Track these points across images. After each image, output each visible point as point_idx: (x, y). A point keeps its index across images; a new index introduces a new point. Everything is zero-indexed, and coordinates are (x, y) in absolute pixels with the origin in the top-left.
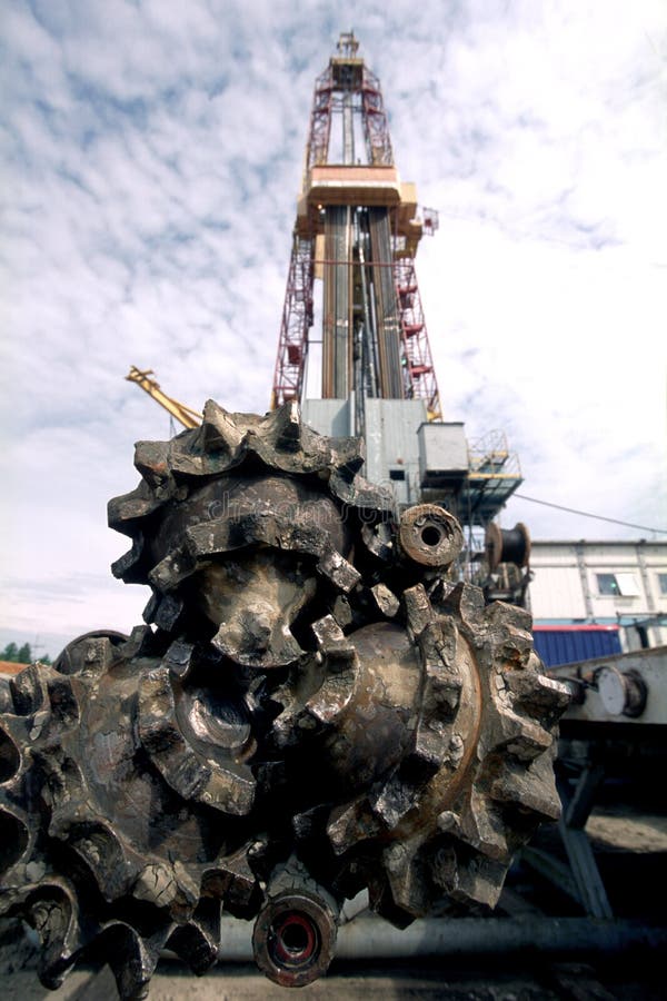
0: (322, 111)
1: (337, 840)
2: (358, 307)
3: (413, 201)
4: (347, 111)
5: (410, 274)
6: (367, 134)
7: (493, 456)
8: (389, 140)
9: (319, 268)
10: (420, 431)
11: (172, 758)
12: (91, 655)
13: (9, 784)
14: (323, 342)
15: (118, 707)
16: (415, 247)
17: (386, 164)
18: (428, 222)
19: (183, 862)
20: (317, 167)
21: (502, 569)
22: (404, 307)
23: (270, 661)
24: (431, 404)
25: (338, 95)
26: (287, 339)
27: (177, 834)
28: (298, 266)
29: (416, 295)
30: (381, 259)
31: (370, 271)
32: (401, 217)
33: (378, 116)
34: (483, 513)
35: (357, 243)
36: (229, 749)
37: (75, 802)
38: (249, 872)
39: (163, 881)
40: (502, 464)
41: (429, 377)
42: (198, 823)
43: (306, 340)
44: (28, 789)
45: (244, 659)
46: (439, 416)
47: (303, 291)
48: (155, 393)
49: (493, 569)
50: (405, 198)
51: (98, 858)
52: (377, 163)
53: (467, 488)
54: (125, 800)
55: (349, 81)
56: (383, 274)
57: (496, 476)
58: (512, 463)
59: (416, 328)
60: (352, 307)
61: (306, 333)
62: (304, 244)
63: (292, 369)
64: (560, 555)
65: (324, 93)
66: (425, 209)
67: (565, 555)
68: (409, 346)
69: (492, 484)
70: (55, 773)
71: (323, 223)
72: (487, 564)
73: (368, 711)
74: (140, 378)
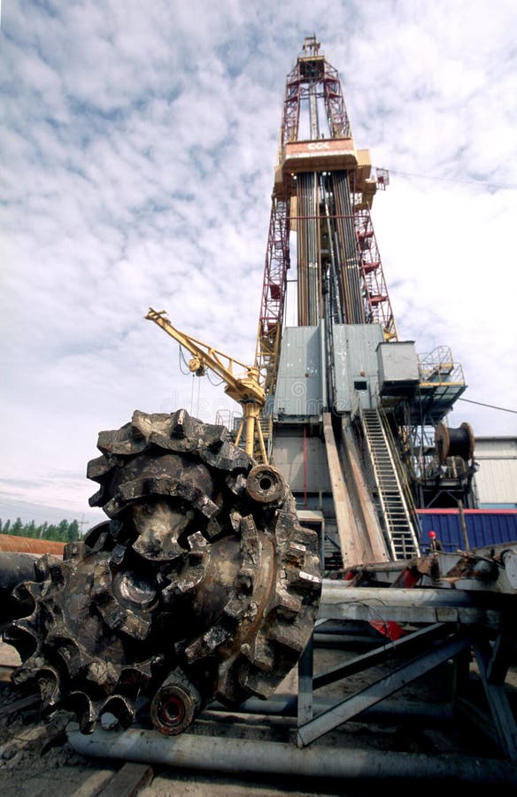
0: (292, 100)
1: (189, 656)
2: (326, 251)
3: (368, 164)
4: (312, 98)
5: (367, 222)
6: (329, 113)
7: (440, 368)
8: (346, 117)
9: (294, 223)
10: (378, 349)
11: (108, 608)
12: (75, 551)
13: (29, 618)
14: (298, 281)
15: (85, 580)
16: (371, 200)
17: (344, 136)
18: (381, 180)
19: (112, 663)
20: (289, 144)
21: (451, 462)
22: (363, 249)
23: (162, 557)
24: (388, 326)
25: (305, 86)
26: (269, 280)
27: (110, 647)
28: (277, 222)
29: (373, 239)
30: (342, 212)
31: (334, 222)
32: (358, 177)
33: (336, 99)
34: (433, 414)
35: (324, 200)
36: (140, 604)
37: (59, 628)
38: (150, 671)
39: (101, 672)
40: (449, 374)
41: (385, 304)
42: (122, 643)
43: (285, 280)
44: (39, 620)
45: (148, 556)
46: (394, 336)
47: (281, 241)
48: (168, 328)
49: (442, 461)
50: (361, 162)
51: (69, 657)
52: (337, 137)
53: (418, 394)
54: (84, 628)
55: (313, 74)
56: (345, 223)
57: (443, 384)
58: (456, 374)
59: (374, 265)
60: (321, 252)
61: (285, 274)
62: (281, 204)
63: (274, 303)
64: (501, 449)
65: (294, 86)
66: (378, 169)
67: (506, 449)
68: (367, 280)
69: (440, 391)
70: (50, 613)
71: (295, 188)
72: (438, 459)
73: (210, 587)
74: (155, 317)
